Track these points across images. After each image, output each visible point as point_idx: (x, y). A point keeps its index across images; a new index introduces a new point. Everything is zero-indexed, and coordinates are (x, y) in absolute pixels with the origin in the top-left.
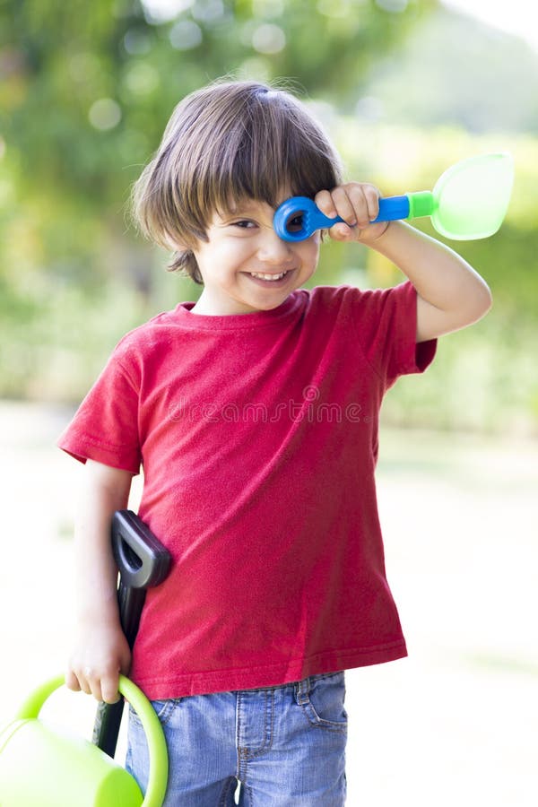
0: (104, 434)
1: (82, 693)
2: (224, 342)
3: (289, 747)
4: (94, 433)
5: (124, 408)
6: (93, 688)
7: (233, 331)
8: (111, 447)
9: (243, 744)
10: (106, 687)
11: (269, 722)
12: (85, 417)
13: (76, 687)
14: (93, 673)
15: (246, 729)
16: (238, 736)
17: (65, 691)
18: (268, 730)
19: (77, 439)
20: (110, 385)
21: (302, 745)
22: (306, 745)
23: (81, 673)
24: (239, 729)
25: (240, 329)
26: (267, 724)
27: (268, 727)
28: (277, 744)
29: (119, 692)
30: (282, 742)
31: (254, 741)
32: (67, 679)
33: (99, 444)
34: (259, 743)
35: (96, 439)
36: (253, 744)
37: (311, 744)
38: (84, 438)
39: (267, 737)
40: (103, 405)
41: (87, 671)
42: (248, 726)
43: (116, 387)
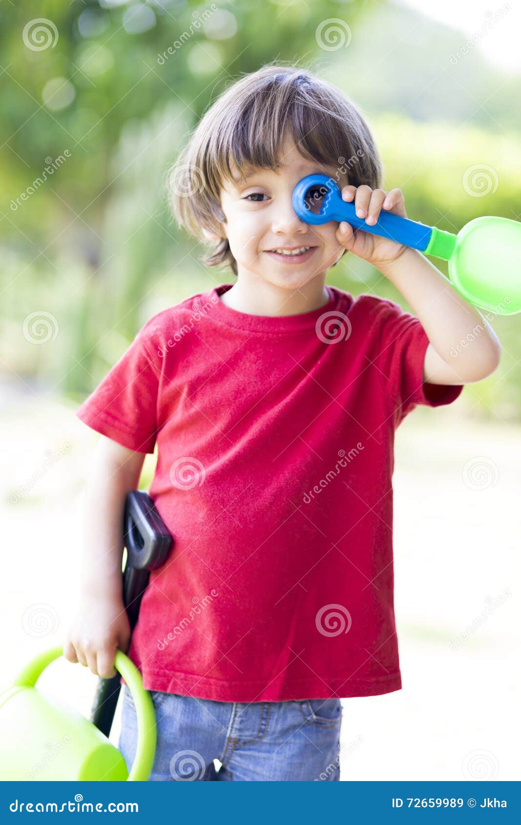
0: (123, 414)
1: (79, 665)
2: (251, 345)
3: (281, 741)
4: (113, 411)
5: (144, 391)
6: (89, 660)
7: (260, 334)
8: (128, 429)
9: (235, 735)
10: (102, 661)
11: (265, 716)
12: (106, 394)
13: (74, 658)
14: (90, 646)
15: (241, 722)
16: (232, 727)
17: (63, 662)
18: (262, 724)
19: (95, 415)
20: (133, 366)
21: (293, 741)
22: (297, 741)
23: (79, 644)
24: (234, 721)
25: (268, 333)
26: (263, 719)
27: (264, 722)
28: (269, 738)
29: (115, 668)
30: (274, 736)
31: (247, 733)
32: (66, 650)
33: (117, 423)
34: (251, 736)
35: (115, 418)
36: (246, 736)
37: (302, 741)
38: (103, 416)
39: (261, 731)
40: (125, 384)
41: (85, 644)
42: (244, 719)
43: (139, 370)
